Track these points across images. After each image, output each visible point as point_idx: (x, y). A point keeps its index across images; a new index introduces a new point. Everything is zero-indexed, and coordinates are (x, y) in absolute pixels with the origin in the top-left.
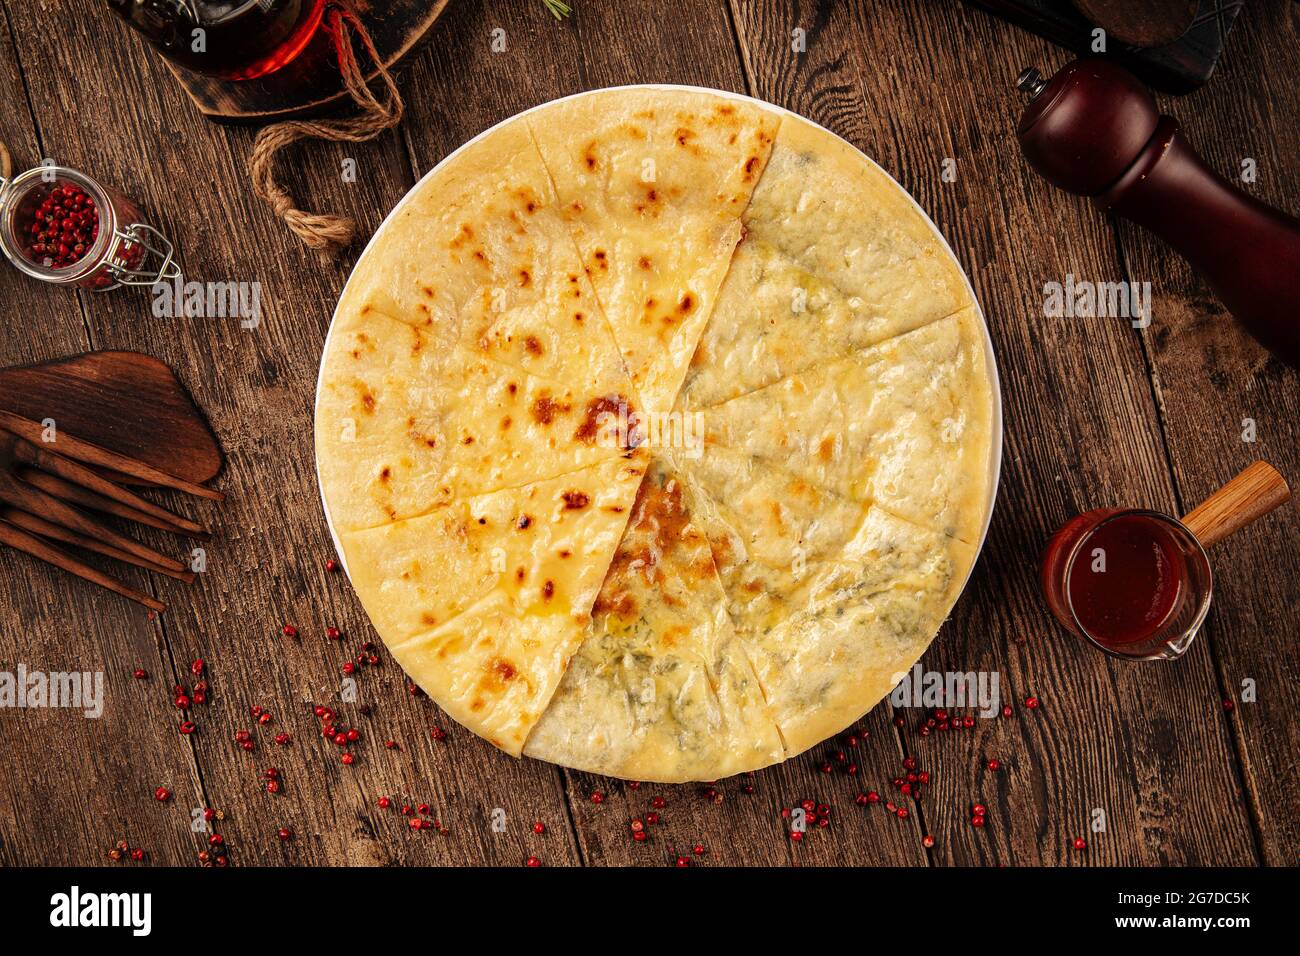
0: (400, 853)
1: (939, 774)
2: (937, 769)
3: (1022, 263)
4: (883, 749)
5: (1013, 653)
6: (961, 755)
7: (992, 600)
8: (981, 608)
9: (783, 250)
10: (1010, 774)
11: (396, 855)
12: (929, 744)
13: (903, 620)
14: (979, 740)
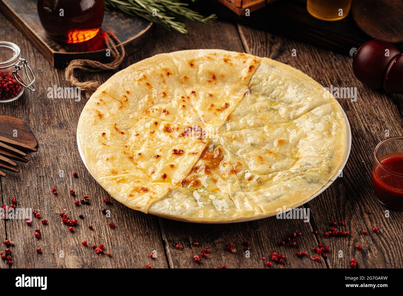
0: (88, 261)
1: (335, 250)
2: (334, 249)
3: (360, 112)
4: (308, 240)
5: (366, 216)
6: (344, 246)
7: (355, 200)
8: (350, 202)
9: (264, 95)
10: (368, 253)
11: (87, 262)
12: (330, 241)
13: (312, 178)
14: (353, 242)
